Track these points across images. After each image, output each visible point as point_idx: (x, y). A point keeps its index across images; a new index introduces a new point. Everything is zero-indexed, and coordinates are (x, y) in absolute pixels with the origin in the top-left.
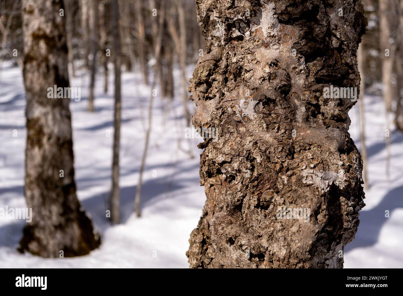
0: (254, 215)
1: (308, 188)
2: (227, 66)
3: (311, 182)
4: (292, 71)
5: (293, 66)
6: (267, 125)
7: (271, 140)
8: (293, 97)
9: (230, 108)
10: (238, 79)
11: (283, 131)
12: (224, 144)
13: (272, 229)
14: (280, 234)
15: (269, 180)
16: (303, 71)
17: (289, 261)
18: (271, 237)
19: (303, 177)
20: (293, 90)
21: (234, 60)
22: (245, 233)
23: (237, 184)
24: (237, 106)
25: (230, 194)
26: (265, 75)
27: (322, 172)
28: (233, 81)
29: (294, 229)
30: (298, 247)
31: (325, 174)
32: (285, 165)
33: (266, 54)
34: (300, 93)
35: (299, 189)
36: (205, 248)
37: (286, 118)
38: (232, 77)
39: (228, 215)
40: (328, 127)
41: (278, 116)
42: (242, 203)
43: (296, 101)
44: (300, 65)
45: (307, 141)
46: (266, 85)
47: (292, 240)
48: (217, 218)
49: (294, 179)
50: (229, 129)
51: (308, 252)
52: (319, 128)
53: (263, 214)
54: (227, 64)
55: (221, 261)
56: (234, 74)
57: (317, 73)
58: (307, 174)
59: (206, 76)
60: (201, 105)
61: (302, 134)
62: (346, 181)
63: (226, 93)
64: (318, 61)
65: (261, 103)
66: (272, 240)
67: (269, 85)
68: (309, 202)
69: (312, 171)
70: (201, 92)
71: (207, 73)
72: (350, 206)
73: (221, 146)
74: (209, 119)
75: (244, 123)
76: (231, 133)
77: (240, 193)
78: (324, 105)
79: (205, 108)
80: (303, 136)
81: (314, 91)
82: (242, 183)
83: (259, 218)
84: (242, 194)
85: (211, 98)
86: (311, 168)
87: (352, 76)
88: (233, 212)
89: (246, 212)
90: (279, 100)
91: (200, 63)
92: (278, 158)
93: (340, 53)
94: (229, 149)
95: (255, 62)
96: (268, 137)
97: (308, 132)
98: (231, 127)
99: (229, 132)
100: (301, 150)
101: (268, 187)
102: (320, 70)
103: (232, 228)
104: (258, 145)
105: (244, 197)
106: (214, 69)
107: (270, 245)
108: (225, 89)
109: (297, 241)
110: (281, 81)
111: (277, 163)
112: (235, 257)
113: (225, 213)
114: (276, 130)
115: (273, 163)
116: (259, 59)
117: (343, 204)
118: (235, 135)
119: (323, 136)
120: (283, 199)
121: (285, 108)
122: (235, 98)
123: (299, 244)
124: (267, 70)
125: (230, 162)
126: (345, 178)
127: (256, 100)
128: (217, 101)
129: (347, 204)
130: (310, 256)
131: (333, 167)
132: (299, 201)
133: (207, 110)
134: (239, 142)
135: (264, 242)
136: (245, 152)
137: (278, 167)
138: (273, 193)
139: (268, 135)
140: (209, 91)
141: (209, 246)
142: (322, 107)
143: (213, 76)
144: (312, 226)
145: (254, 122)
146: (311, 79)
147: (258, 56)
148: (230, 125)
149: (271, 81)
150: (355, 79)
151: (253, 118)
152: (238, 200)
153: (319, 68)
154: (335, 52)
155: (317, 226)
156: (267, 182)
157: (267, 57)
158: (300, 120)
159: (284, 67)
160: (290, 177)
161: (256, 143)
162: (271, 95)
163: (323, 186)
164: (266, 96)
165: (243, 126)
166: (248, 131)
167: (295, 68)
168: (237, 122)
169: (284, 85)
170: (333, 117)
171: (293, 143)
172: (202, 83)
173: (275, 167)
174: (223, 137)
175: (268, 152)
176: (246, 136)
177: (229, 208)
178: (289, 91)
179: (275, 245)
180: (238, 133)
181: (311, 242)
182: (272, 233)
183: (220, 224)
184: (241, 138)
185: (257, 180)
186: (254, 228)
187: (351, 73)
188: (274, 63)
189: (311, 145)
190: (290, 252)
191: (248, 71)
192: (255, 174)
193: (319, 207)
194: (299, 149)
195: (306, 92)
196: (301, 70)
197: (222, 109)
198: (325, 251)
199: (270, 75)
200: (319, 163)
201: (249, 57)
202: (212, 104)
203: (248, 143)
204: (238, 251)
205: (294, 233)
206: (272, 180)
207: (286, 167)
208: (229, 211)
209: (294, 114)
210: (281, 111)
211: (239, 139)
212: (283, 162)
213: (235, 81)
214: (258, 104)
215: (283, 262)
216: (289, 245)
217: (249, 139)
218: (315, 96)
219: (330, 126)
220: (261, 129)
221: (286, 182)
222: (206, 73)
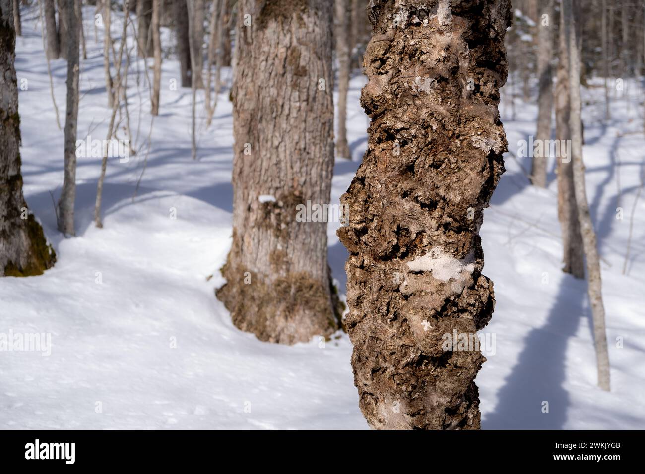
0: (428, 173)
1: (477, 151)
2: (404, 48)
3: (479, 146)
4: (460, 56)
5: (461, 51)
6: (442, 99)
7: (444, 112)
8: (460, 77)
9: (407, 84)
10: (413, 59)
11: (454, 105)
12: (403, 113)
13: (449, 181)
14: (455, 185)
15: (441, 144)
16: (467, 56)
17: (462, 206)
18: (448, 188)
19: (473, 142)
20: (460, 71)
21: (412, 43)
22: (421, 187)
23: (412, 146)
24: (413, 82)
25: (405, 156)
26: (441, 58)
27: (486, 139)
28: (408, 60)
29: (467, 181)
30: (470, 195)
31: (488, 140)
32: (457, 132)
33: (440, 40)
34: (465, 74)
35: (470, 151)
36: (367, 206)
37: (456, 94)
38: (407, 57)
39: (399, 174)
40: (487, 104)
41: (451, 93)
42: (414, 164)
43: (463, 81)
44: (466, 51)
45: (471, 114)
46: (441, 67)
47: (465, 189)
48: (389, 177)
49: (465, 143)
50: (407, 101)
51: (477, 199)
52: (480, 104)
53: (435, 171)
54: (405, 45)
55: (393, 212)
56: (409, 55)
57: (478, 58)
58: (475, 140)
59: (382, 55)
60: (374, 80)
61: (466, 108)
62: (501, 147)
63: (402, 70)
64: (479, 48)
65: (436, 81)
66: (448, 190)
67: (443, 66)
68: (479, 160)
69: (479, 137)
70: (375, 68)
71: (384, 51)
72: (499, 169)
73: (400, 116)
74: (381, 92)
75: (420, 97)
76: (409, 105)
77: (414, 155)
78: (484, 86)
79: (377, 82)
80: (467, 110)
81: (477, 74)
82: (417, 146)
83: (432, 175)
84: (416, 156)
85: (382, 74)
86: (479, 135)
87: (502, 63)
88: (404, 172)
89: (420, 170)
90: (451, 79)
91: (375, 42)
92: (451, 126)
93: (494, 42)
94: (408, 118)
95: (432, 46)
96: (441, 109)
97: (472, 107)
98: (409, 100)
99: (407, 104)
100: (466, 122)
101: (442, 149)
102: (480, 56)
103: (408, 184)
104: (435, 115)
105: (417, 158)
106: (389, 49)
107: (447, 193)
108: (402, 67)
109: (469, 190)
110: (453, 63)
111: (450, 130)
112: (408, 207)
113: (397, 173)
114: (448, 104)
115: (447, 130)
116: (434, 44)
117: (495, 166)
118: (412, 107)
119: (483, 111)
120: (456, 159)
121: (455, 86)
122: (411, 76)
123: (471, 193)
124: (443, 53)
125: (408, 129)
126: (501, 145)
127: (432, 78)
128: (390, 77)
129: (498, 166)
130: (477, 202)
131: (493, 136)
132: (471, 160)
133: (379, 84)
134: (416, 113)
135: (442, 192)
136: (421, 121)
137: (450, 134)
138: (446, 154)
139: (442, 108)
140: (382, 67)
141: (370, 205)
142: (482, 87)
143: (388, 55)
144: (480, 179)
145: (431, 96)
146: (474, 64)
147: (433, 41)
148: (408, 98)
149: (445, 63)
150: (505, 65)
151: (429, 93)
152: (412, 161)
153: (480, 54)
154: (492, 41)
155: (483, 179)
156: (440, 145)
157: (441, 43)
158: (465, 97)
159: (454, 52)
160: (462, 141)
161: (432, 114)
162: (445, 75)
163: (487, 149)
164: (440, 75)
165: (419, 99)
166: (424, 103)
167: (462, 53)
168: (413, 96)
169: (455, 67)
170: (491, 95)
171: (460, 116)
172: (377, 60)
173: (448, 134)
174: (402, 108)
175: (443, 121)
176: (422, 108)
177: (402, 168)
178: (457, 72)
179: (451, 193)
180: (415, 105)
181: (479, 191)
182: (449, 185)
183: (391, 182)
184: (417, 109)
185: (430, 144)
186: (427, 183)
187: (502, 60)
188: (446, 48)
189: (474, 118)
190: (464, 198)
191: (424, 53)
192: (429, 139)
193: (485, 165)
194: (464, 121)
195: (470, 74)
196: (467, 55)
197: (397, 84)
198: (483, 202)
199: (445, 58)
200: (484, 131)
201: (426, 41)
202: (384, 79)
203: (424, 114)
204: (411, 203)
205: (467, 184)
206: (444, 145)
207: (458, 134)
208: (401, 171)
209: (461, 92)
210: (453, 89)
211: (415, 110)
212: (455, 130)
213: (410, 60)
214: (434, 81)
215: (457, 207)
216: (463, 193)
217: (425, 110)
218: (478, 78)
219: (488, 103)
220: (436, 102)
221: (459, 145)
222: (382, 52)
